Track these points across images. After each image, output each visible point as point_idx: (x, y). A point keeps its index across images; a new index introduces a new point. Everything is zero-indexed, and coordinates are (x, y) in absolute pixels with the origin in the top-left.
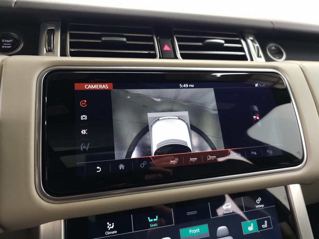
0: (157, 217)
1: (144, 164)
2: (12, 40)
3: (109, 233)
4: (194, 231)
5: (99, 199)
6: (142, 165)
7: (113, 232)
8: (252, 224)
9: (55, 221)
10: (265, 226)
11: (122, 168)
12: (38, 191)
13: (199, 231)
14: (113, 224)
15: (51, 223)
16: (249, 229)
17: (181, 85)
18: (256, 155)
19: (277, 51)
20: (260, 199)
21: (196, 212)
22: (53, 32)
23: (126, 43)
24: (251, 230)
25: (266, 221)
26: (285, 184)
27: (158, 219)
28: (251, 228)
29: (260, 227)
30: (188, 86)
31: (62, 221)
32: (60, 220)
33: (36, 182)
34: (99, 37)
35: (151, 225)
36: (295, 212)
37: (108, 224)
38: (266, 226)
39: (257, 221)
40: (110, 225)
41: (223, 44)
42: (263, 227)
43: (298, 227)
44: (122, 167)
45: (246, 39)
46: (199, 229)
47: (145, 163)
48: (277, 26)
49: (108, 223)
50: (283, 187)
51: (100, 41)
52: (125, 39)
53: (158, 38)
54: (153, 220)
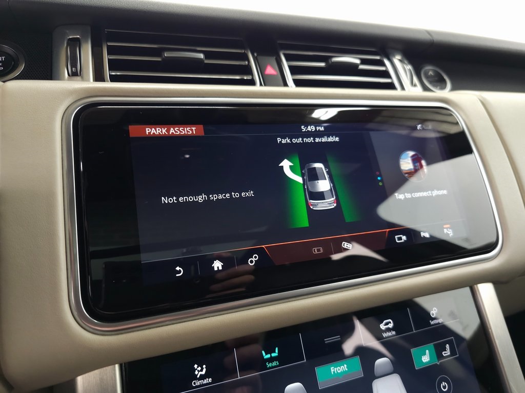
0: (277, 349)
1: (254, 259)
2: (3, 58)
3: (198, 383)
4: (339, 370)
5: (184, 323)
6: (252, 262)
7: (206, 381)
8: (427, 351)
9: (105, 368)
10: (447, 353)
11: (218, 267)
12: (75, 313)
13: (346, 369)
14: (204, 366)
15: (97, 372)
16: (423, 359)
17: (304, 127)
18: (427, 238)
19: (436, 79)
20: (435, 310)
21: (339, 338)
22: (78, 42)
23: (204, 61)
24: (427, 360)
25: (447, 345)
26: (471, 283)
27: (278, 353)
28: (427, 358)
29: (440, 356)
30: (314, 129)
31: (117, 366)
32: (113, 366)
33: (71, 298)
34: (158, 52)
35: (269, 364)
36: (490, 326)
37: (196, 368)
38: (449, 354)
39: (435, 345)
40: (199, 369)
41: (357, 65)
42: (444, 355)
43: (497, 351)
44: (217, 265)
45: (391, 57)
46: (345, 366)
47: (256, 257)
48: (436, 38)
49: (196, 366)
50: (467, 290)
51: (159, 59)
52: (202, 56)
53: (255, 54)
54: (271, 355)
